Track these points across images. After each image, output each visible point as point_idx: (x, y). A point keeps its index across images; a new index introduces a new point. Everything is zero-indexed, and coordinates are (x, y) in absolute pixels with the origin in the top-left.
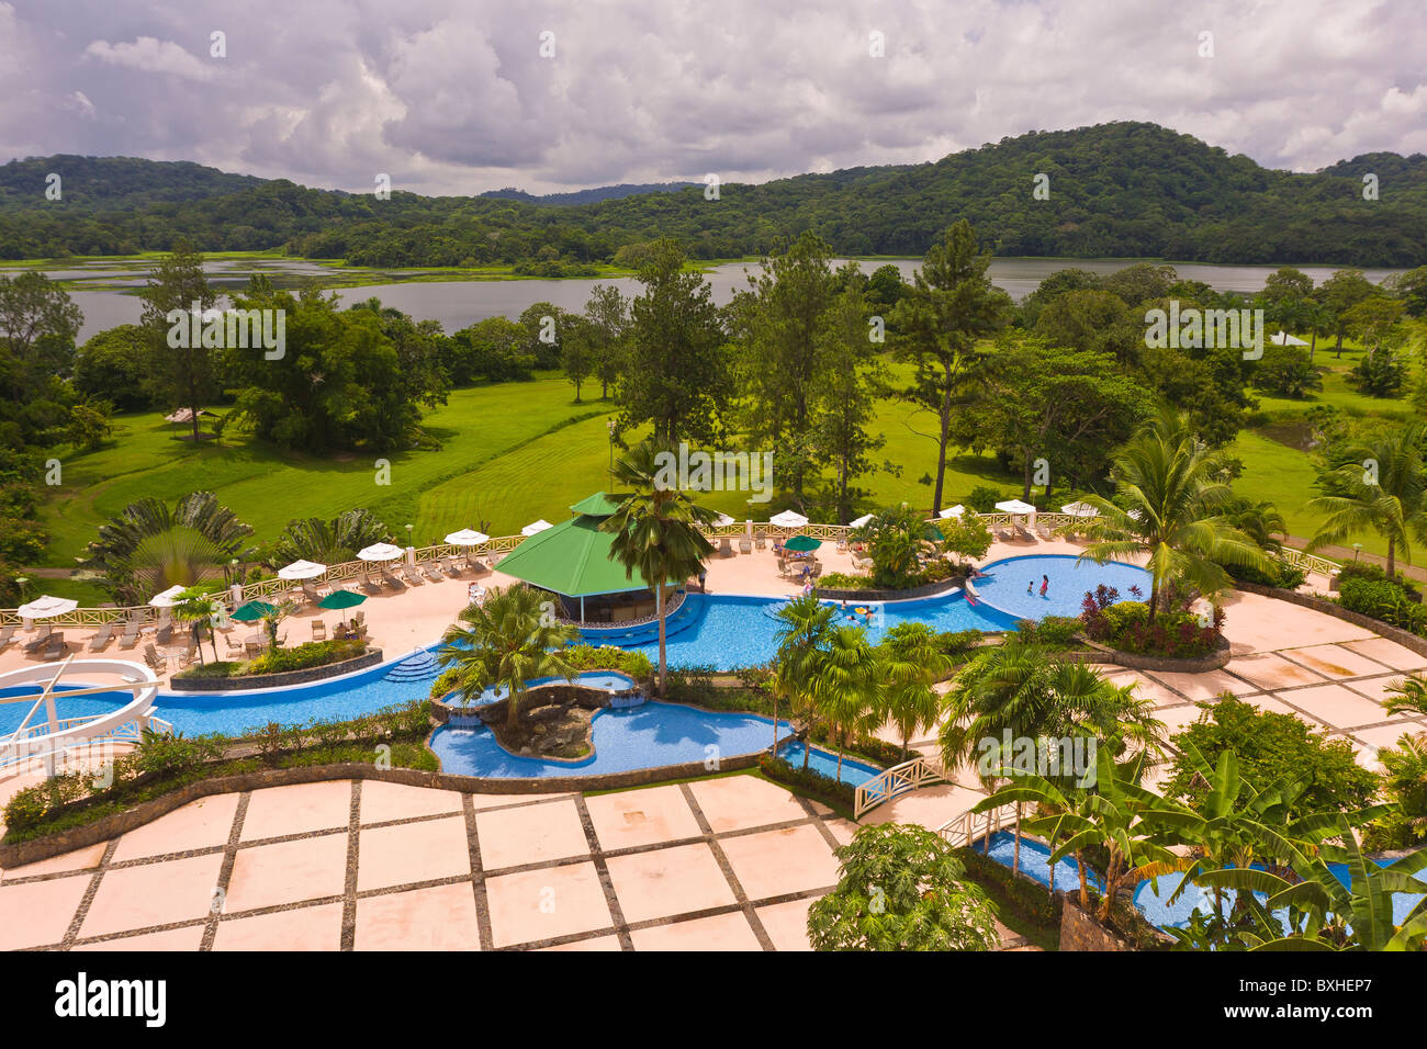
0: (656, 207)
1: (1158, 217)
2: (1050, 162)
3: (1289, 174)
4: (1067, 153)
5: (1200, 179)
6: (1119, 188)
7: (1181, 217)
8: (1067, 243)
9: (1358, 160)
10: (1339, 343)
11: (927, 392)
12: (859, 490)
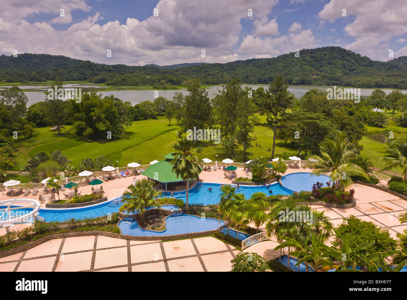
0: (194, 69)
1: (341, 74)
2: (309, 58)
3: (379, 62)
4: (314, 55)
5: (353, 63)
6: (329, 65)
7: (348, 74)
8: (314, 81)
9: (400, 58)
10: (394, 111)
11: (270, 124)
12: (249, 153)
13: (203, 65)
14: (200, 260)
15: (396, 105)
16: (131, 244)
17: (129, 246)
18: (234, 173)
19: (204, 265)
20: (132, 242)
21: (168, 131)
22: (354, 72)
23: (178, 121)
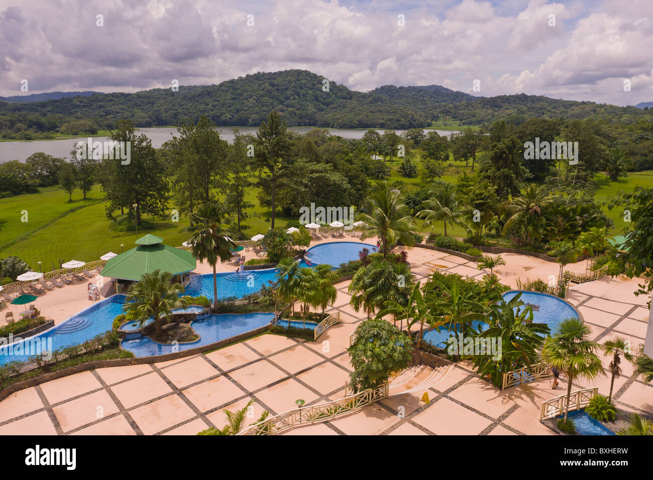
0: (78, 103)
1: (314, 110)
2: (268, 85)
3: (360, 93)
4: (275, 82)
6: (297, 97)
7: (322, 110)
9: (382, 88)
10: (391, 158)
13: (94, 95)
21: (72, 211)
22: (330, 106)
23: (84, 192)
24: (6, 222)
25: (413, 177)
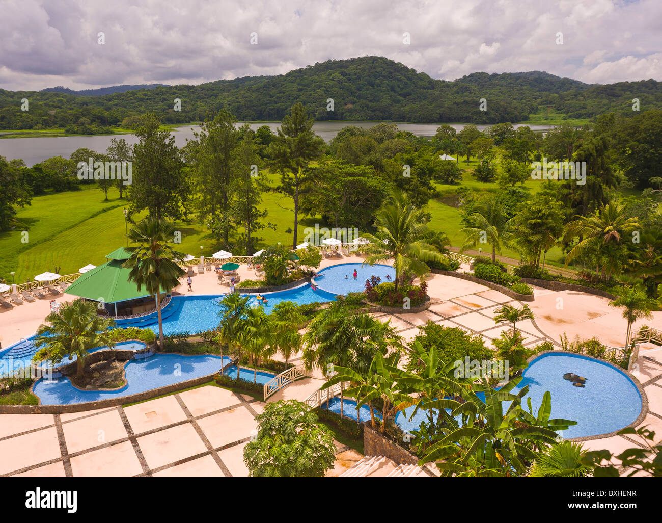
0: (142, 97)
1: (388, 101)
2: (338, 75)
3: (444, 81)
4: (346, 71)
5: (406, 84)
6: (371, 87)
7: (398, 102)
8: (349, 114)
9: (471, 75)
10: (468, 158)
11: (286, 188)
12: (257, 238)
13: (158, 88)
14: (195, 428)
15: (471, 148)
16: (62, 420)
17: (59, 426)
18: (235, 274)
19: (203, 434)
20: (64, 417)
21: (104, 211)
22: (408, 97)
23: (121, 191)
24: (39, 221)
25: (490, 182)
